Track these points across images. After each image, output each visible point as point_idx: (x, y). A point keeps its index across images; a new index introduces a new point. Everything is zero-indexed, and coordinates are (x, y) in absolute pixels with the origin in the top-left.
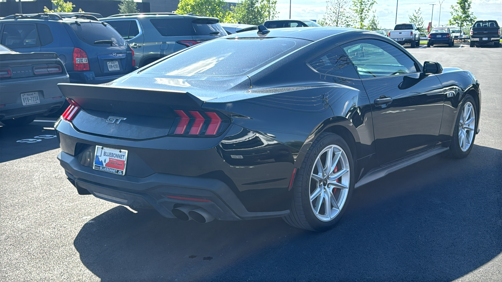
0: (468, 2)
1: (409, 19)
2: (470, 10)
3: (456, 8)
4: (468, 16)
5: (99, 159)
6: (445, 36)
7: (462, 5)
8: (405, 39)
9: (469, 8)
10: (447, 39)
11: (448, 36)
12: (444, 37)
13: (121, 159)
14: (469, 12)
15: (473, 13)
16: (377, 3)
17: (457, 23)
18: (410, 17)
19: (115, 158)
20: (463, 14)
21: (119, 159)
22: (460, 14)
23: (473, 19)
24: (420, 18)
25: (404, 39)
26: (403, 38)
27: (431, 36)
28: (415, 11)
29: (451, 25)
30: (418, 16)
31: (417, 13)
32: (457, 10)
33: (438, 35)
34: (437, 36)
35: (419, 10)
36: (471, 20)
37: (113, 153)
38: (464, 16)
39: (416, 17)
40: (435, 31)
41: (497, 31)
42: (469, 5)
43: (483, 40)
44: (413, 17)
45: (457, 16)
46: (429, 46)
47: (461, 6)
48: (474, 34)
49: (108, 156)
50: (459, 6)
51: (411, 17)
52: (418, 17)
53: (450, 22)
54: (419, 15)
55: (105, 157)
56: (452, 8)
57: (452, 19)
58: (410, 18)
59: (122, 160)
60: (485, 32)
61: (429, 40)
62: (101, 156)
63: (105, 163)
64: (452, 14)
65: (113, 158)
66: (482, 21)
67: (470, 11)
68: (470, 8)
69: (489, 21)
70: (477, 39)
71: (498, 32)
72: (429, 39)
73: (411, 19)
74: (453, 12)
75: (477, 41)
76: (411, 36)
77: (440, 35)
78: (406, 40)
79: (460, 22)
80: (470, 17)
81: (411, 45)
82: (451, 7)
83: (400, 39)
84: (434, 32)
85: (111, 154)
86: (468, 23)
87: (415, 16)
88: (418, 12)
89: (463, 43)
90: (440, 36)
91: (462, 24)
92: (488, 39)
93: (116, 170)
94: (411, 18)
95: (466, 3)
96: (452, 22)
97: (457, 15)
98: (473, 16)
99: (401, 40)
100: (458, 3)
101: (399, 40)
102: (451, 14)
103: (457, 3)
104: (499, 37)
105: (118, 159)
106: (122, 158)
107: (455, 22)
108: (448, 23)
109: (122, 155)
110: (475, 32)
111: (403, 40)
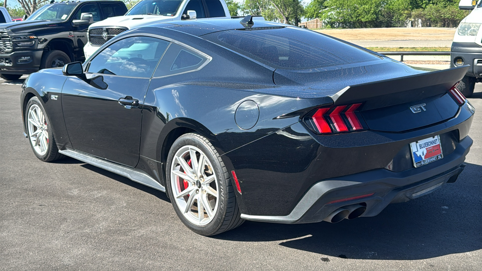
5: (417, 155)
13: (436, 143)
19: (431, 146)
37: (427, 143)
49: (424, 147)
55: (422, 150)
62: (418, 151)
63: (424, 156)
93: (436, 157)
109: (435, 140)
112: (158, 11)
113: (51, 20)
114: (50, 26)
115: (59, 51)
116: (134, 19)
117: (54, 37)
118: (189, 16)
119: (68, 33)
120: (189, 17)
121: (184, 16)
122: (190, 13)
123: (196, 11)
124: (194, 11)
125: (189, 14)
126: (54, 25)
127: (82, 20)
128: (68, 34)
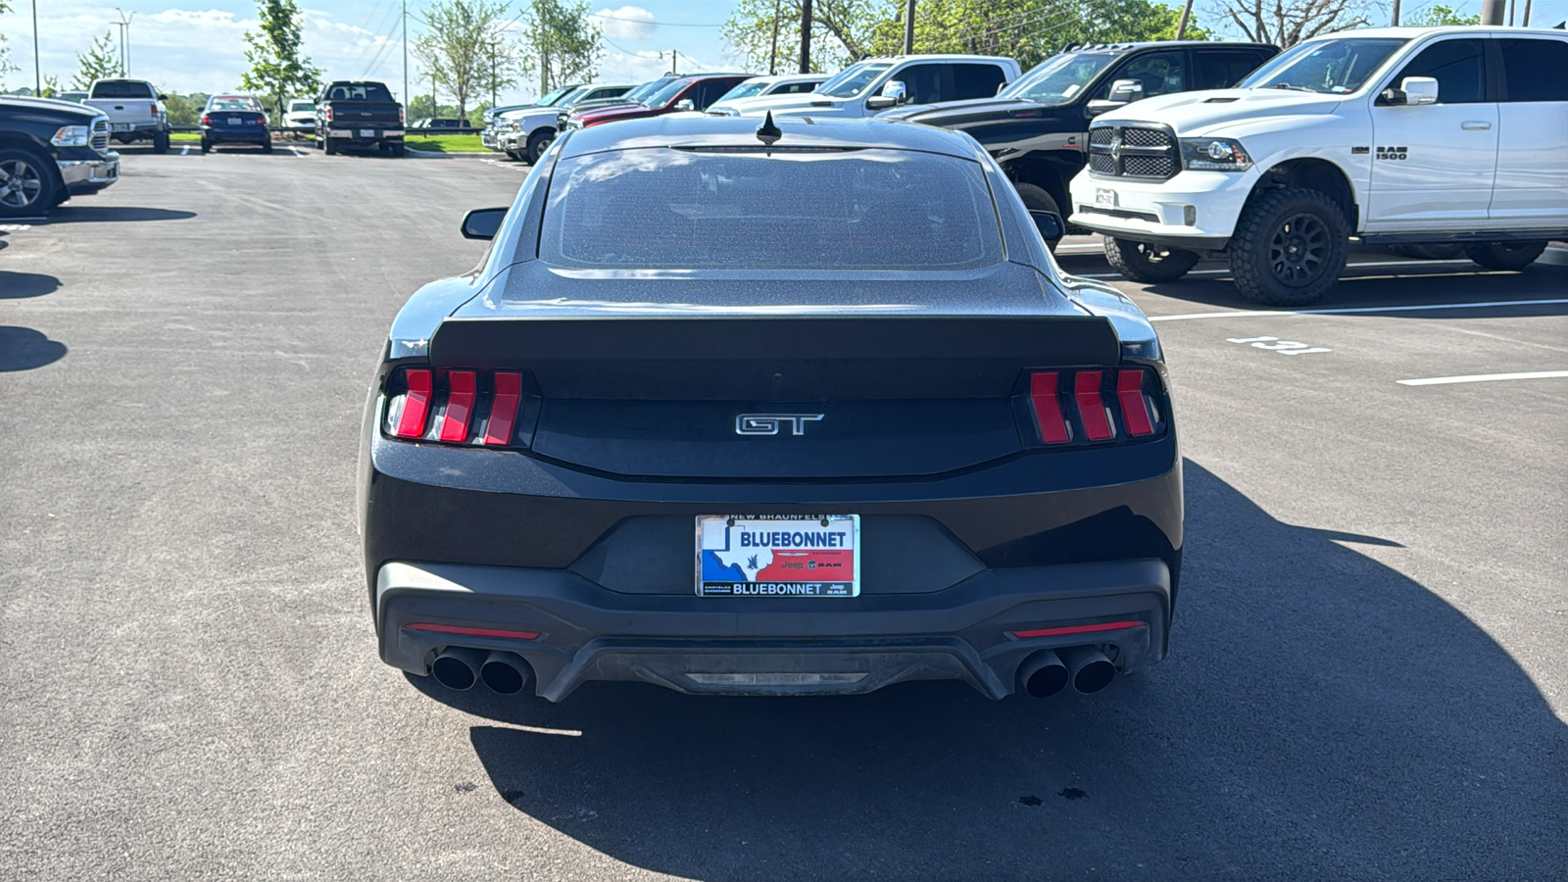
0: (293, 28)
1: (80, 63)
2: (299, 48)
3: (262, 42)
4: (295, 67)
5: (720, 561)
6: (253, 122)
7: (276, 33)
8: (136, 127)
9: (295, 44)
10: (261, 131)
11: (259, 121)
12: (249, 123)
13: (833, 545)
14: (296, 53)
15: (310, 58)
16: (10, 10)
17: (267, 84)
18: (82, 57)
19: (802, 547)
20: (283, 59)
21: (821, 547)
22: (274, 60)
23: (310, 74)
24: (113, 63)
25: (133, 127)
26: (128, 124)
27: (210, 121)
28: (96, 41)
29: (250, 88)
30: (106, 56)
31: (102, 48)
32: (262, 48)
33: (232, 117)
34: (230, 121)
35: (107, 39)
36: (306, 77)
37: (787, 534)
38: (285, 64)
39: (101, 60)
40: (220, 107)
41: (395, 113)
42: (297, 37)
43: (362, 135)
44: (92, 60)
45: (264, 64)
46: (206, 150)
47: (274, 37)
48: (336, 117)
49: (766, 545)
50: (268, 36)
51: (85, 58)
52: (107, 59)
53: (248, 81)
54: (111, 54)
55: (751, 551)
56: (250, 41)
57: (253, 71)
58: (82, 61)
59: (838, 547)
60: (366, 114)
61: (207, 131)
62: (727, 548)
63: (755, 571)
64: (252, 59)
65: (792, 547)
66: (347, 84)
67: (301, 54)
68: (300, 45)
69: (367, 84)
70: (347, 134)
71: (398, 115)
72: (206, 127)
73: (84, 64)
74: (253, 51)
75: (348, 139)
76: (155, 119)
77: (237, 117)
78: (141, 129)
79: (276, 83)
80: (302, 69)
81: (155, 144)
82: (244, 37)
83: (120, 126)
84: (217, 108)
85: (780, 537)
86: (298, 86)
87: (97, 58)
88: (106, 45)
89: (294, 142)
90: (238, 121)
91: (282, 87)
92: (375, 133)
93: (818, 586)
94: (85, 61)
95: (285, 28)
96: (254, 81)
97: (264, 61)
98: (312, 67)
99: (123, 127)
100: (264, 27)
101: (119, 129)
102: (248, 58)
103: (261, 29)
104: (401, 128)
105: (815, 548)
106: (838, 542)
107: (261, 83)
108: (242, 82)
109: (831, 534)
110: (337, 114)
111: (128, 128)
112: (1328, 78)
113: (1036, 100)
114: (1017, 115)
115: (1034, 186)
116: (1209, 101)
117: (1034, 145)
118: (1404, 94)
119: (1065, 136)
120: (1405, 98)
121: (1387, 95)
122: (1408, 84)
123: (1438, 80)
124: (1433, 80)
125: (1406, 89)
126: (1029, 114)
127: (1112, 100)
128: (1063, 141)
